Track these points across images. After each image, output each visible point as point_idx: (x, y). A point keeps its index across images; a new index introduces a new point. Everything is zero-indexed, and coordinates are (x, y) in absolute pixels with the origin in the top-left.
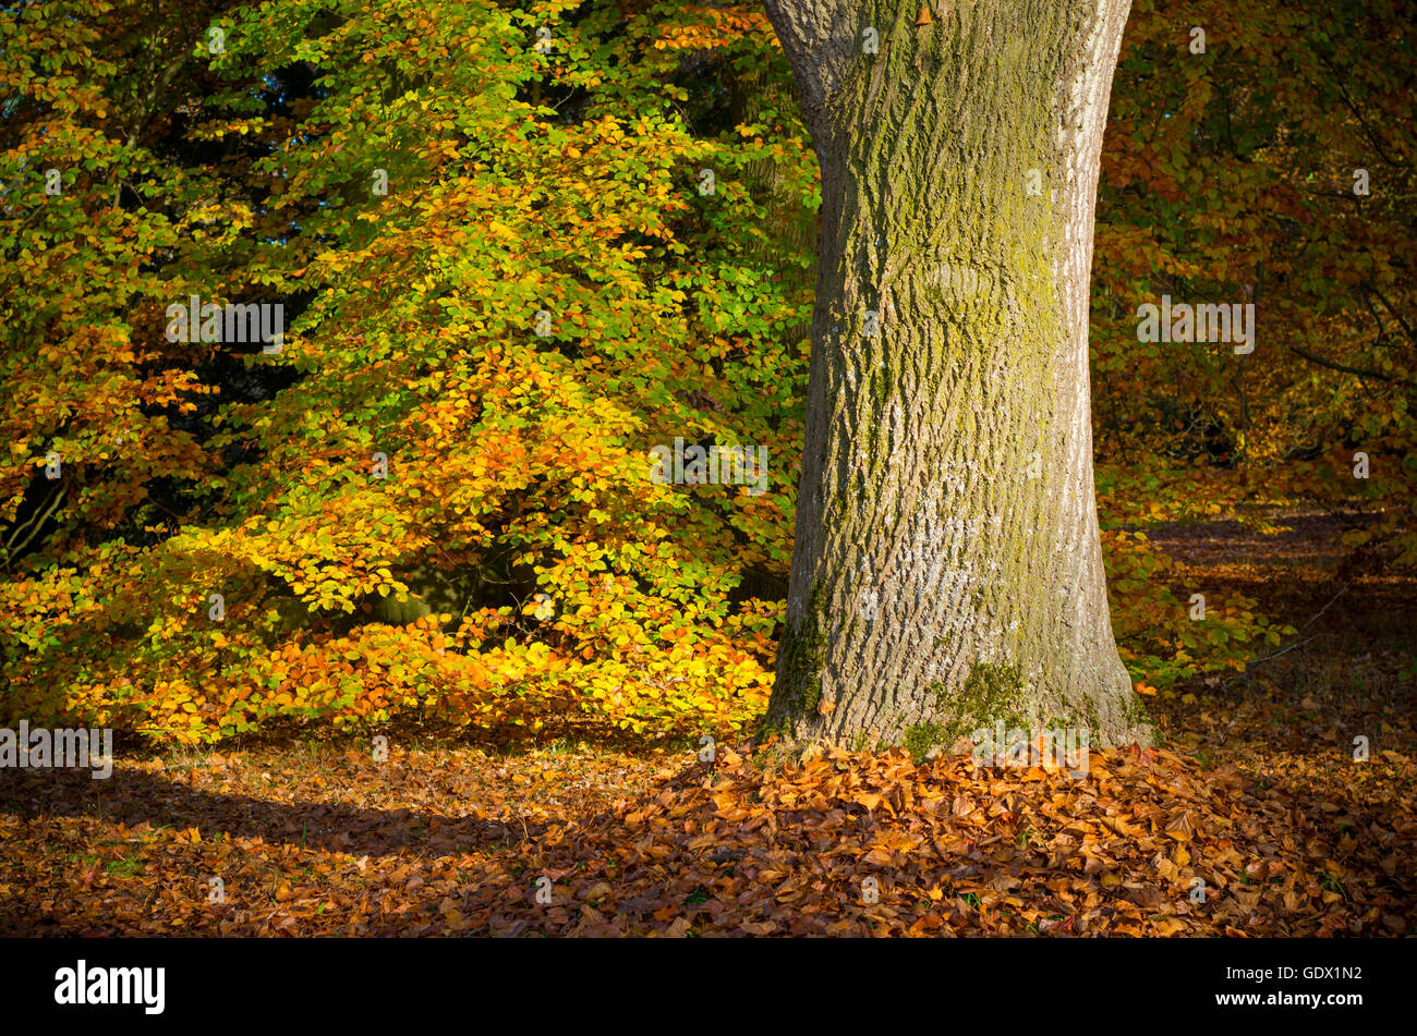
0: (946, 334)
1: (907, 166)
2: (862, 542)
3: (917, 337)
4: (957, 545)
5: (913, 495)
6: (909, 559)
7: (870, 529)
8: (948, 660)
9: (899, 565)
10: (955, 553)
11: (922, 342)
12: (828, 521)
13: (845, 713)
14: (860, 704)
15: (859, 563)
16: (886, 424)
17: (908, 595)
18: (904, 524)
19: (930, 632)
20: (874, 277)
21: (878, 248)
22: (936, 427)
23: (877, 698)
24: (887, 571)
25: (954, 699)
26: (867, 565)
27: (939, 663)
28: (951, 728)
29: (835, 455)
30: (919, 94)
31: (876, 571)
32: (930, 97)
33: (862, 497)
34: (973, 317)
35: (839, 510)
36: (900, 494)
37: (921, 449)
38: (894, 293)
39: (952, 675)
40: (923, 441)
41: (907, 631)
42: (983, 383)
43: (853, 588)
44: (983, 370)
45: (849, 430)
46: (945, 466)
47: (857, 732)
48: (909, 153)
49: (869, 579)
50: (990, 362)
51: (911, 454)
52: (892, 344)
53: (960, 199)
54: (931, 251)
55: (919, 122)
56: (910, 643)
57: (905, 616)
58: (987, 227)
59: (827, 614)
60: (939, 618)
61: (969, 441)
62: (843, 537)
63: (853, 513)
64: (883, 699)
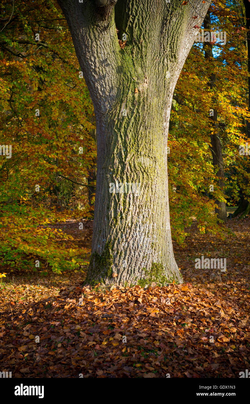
0: (143, 175)
1: (132, 130)
2: (122, 230)
3: (136, 176)
4: (147, 231)
5: (135, 218)
6: (135, 235)
7: (125, 227)
8: (146, 262)
9: (133, 237)
10: (147, 233)
11: (137, 177)
12: (111, 224)
13: (121, 277)
14: (125, 274)
15: (122, 236)
16: (128, 199)
17: (136, 245)
18: (133, 226)
19: (142, 254)
20: (124, 159)
21: (124, 152)
22: (141, 200)
23: (129, 272)
24: (130, 238)
25: (149, 272)
26: (124, 237)
27: (144, 263)
28: (150, 280)
29: (112, 207)
30: (135, 111)
31: (127, 239)
32: (138, 112)
33: (122, 218)
34: (150, 171)
35: (115, 222)
36: (132, 218)
37: (137, 206)
38: (130, 164)
39: (148, 266)
40: (137, 204)
41: (136, 254)
42: (152, 188)
43: (121, 243)
44: (152, 185)
45: (117, 200)
46: (143, 210)
47: (125, 282)
48: (133, 126)
49: (125, 240)
50: (153, 183)
51: (135, 207)
52: (129, 177)
53: (145, 140)
54: (139, 153)
55: (135, 119)
56: (137, 257)
57: (135, 250)
58: (151, 147)
59: (112, 250)
60: (144, 251)
61: (149, 204)
62: (116, 229)
63: (119, 222)
64: (131, 272)
